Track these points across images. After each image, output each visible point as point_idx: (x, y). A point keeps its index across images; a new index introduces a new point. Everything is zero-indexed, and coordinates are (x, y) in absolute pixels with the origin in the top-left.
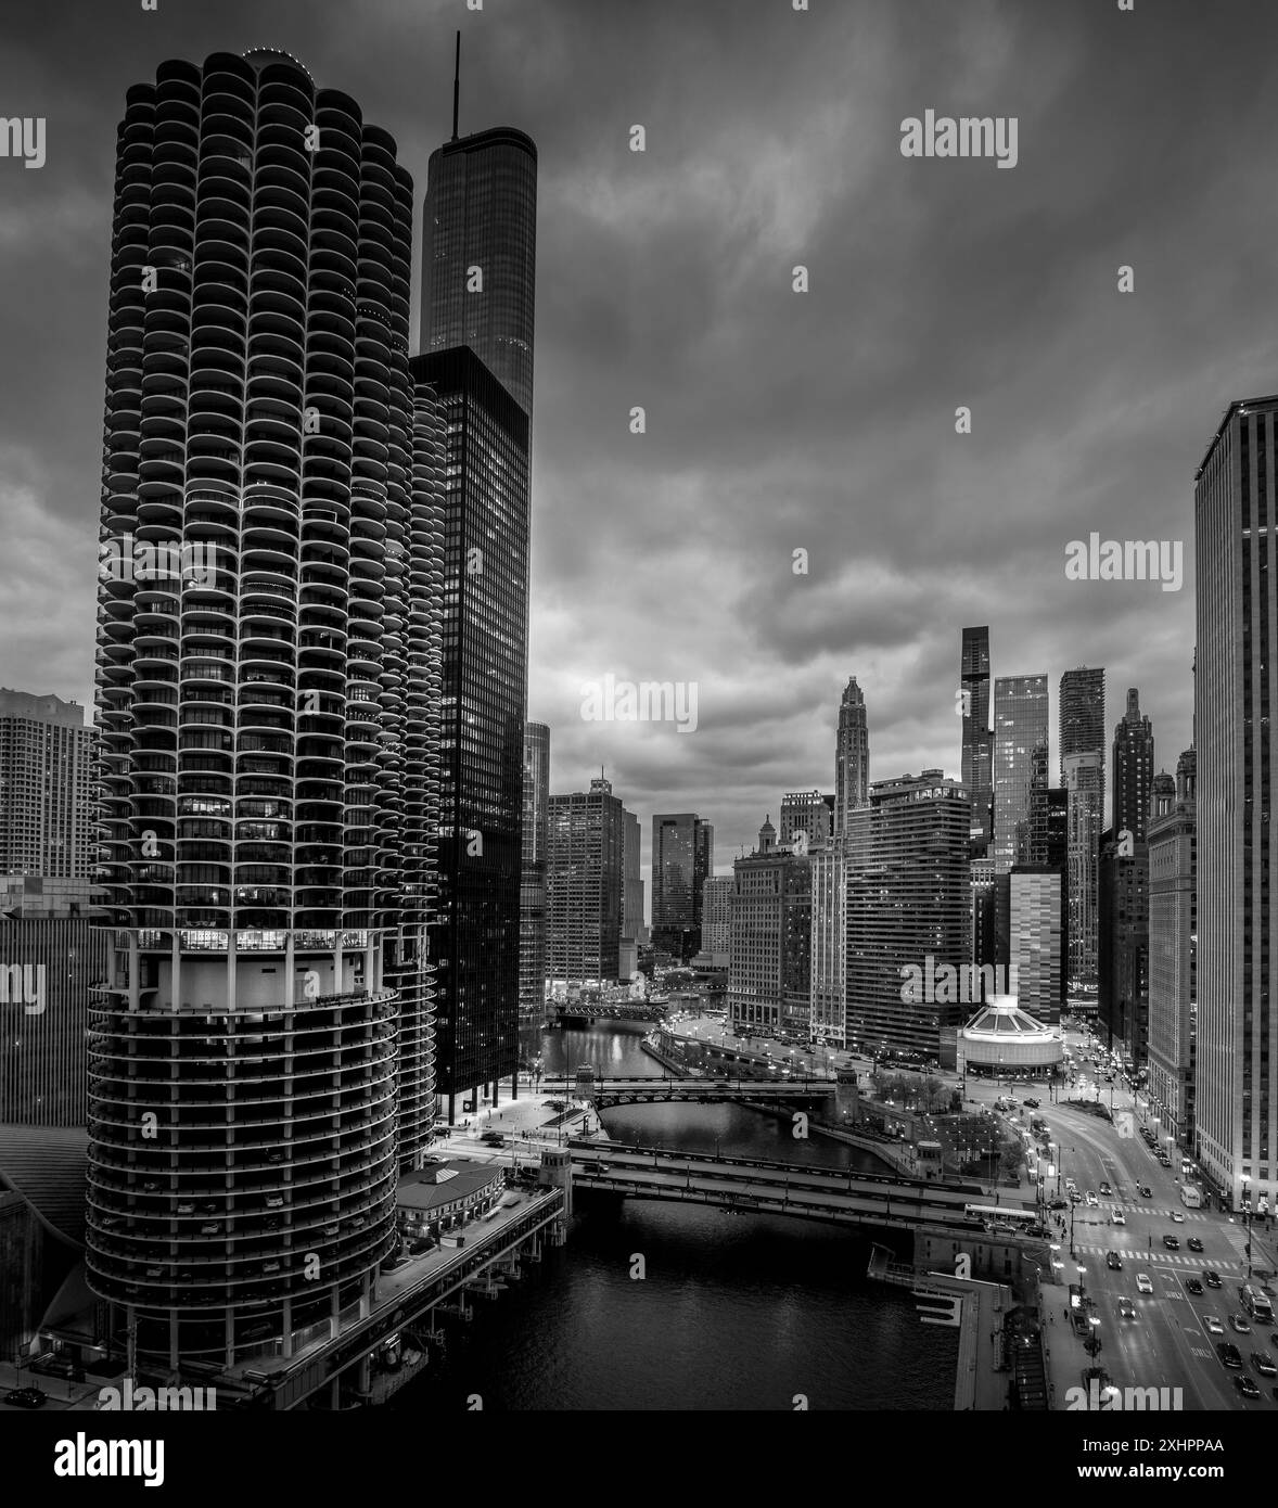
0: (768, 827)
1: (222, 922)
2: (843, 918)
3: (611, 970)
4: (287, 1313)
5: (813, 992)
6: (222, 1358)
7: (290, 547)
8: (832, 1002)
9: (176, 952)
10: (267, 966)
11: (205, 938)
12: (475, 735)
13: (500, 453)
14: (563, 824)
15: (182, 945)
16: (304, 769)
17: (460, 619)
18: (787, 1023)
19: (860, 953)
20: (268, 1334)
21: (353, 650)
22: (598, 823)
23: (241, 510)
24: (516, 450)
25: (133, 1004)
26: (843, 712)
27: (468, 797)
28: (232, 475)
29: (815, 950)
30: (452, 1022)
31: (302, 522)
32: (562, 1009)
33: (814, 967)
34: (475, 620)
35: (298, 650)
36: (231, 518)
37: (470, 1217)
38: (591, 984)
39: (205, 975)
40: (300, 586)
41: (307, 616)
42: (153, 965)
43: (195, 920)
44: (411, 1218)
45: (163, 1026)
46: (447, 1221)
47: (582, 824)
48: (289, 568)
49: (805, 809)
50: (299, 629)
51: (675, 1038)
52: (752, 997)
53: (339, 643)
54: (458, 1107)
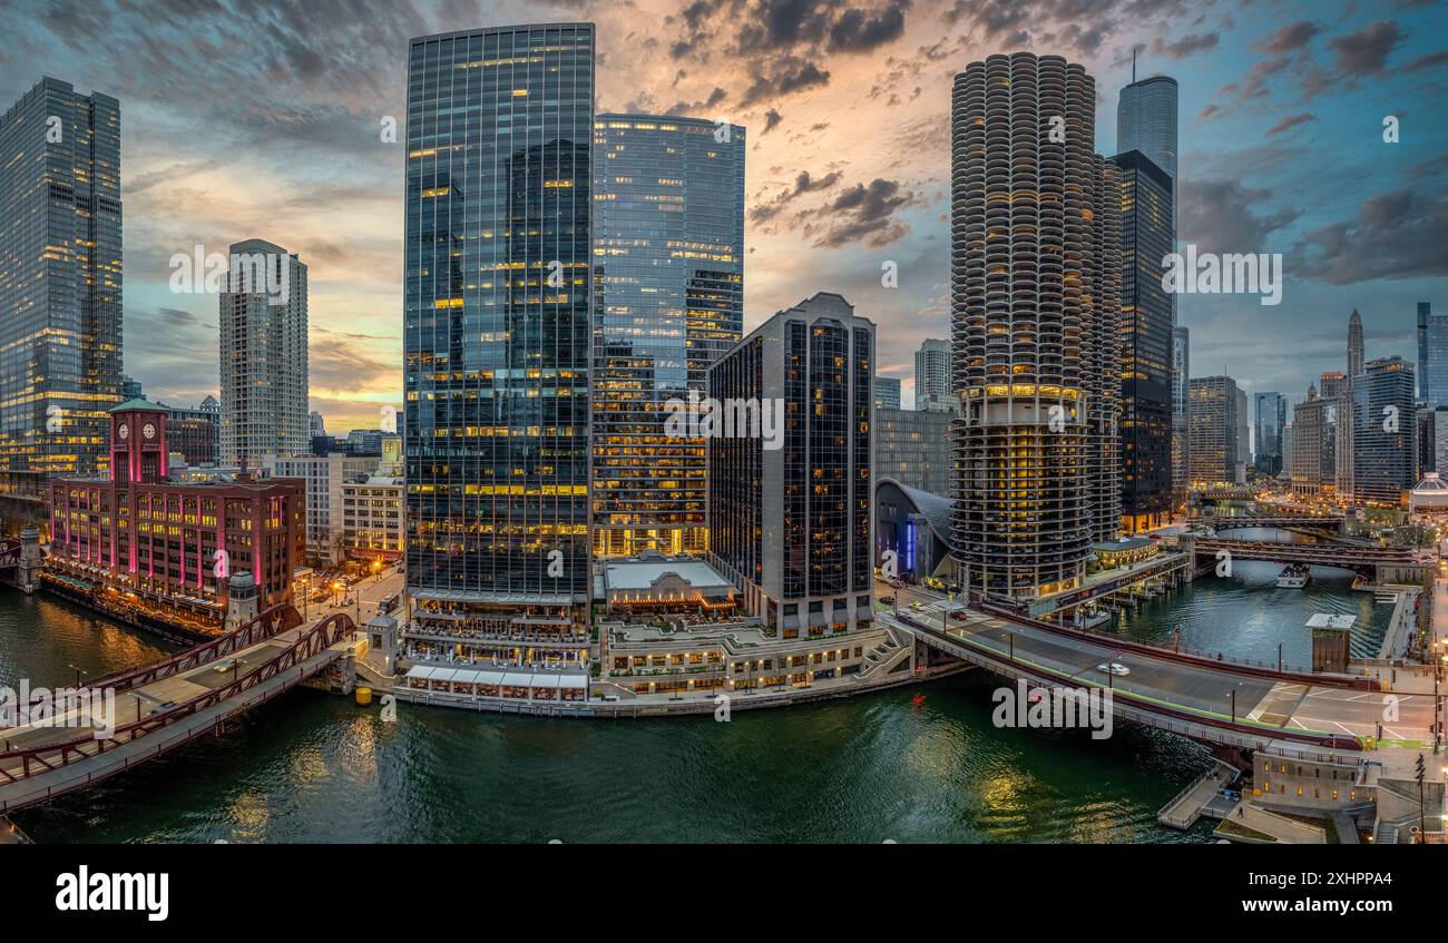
0: (1312, 388)
1: (1006, 381)
2: (1352, 436)
3: (1231, 478)
4: (1037, 573)
5: (1336, 477)
6: (1006, 592)
7: (1034, 214)
8: (1347, 482)
9: (985, 398)
10: (1027, 405)
11: (998, 390)
12: (1146, 326)
13: (1155, 193)
14: (1204, 394)
15: (988, 392)
16: (1043, 308)
17: (1135, 269)
18: (1324, 495)
19: (1361, 454)
20: (1028, 584)
21: (1066, 257)
22: (1222, 392)
23: (1011, 202)
24: (1167, 193)
25: (968, 423)
26: (1350, 326)
27: (1141, 357)
28: (1007, 190)
29: (1337, 454)
30: (1135, 478)
31: (1039, 203)
32: (1203, 495)
33: (1337, 463)
34: (1143, 269)
35: (1039, 256)
36: (1007, 206)
37: (1138, 560)
38: (1220, 484)
39: (998, 407)
40: (1039, 229)
41: (1043, 241)
42: (976, 405)
43: (993, 380)
44: (1105, 555)
45: (979, 431)
46: (1124, 559)
47: (1213, 395)
48: (1034, 223)
49: (1333, 381)
50: (1039, 248)
51: (1262, 504)
52: (1304, 482)
53: (1059, 253)
54: (1139, 525)
